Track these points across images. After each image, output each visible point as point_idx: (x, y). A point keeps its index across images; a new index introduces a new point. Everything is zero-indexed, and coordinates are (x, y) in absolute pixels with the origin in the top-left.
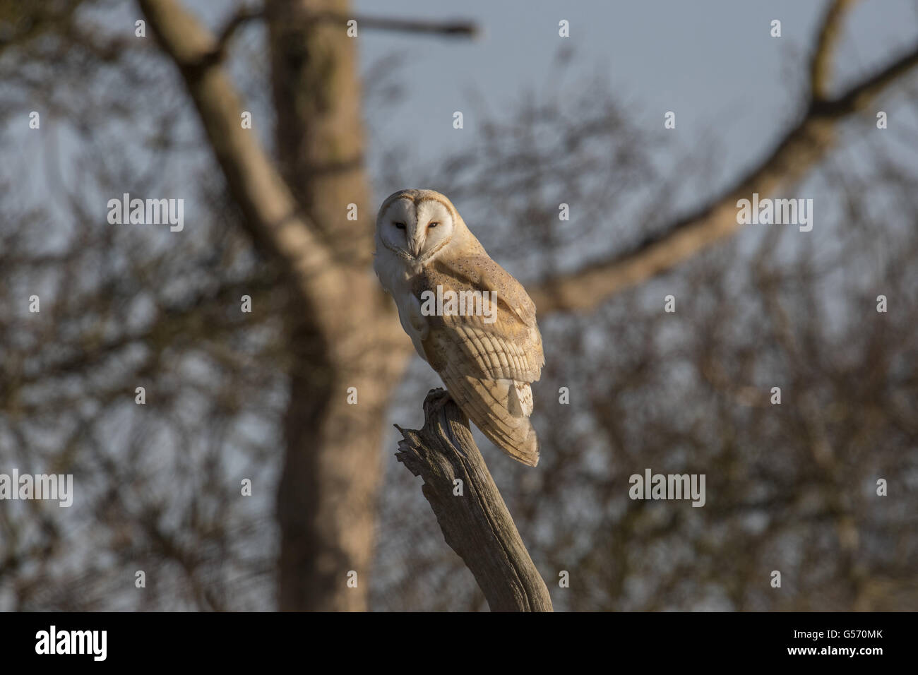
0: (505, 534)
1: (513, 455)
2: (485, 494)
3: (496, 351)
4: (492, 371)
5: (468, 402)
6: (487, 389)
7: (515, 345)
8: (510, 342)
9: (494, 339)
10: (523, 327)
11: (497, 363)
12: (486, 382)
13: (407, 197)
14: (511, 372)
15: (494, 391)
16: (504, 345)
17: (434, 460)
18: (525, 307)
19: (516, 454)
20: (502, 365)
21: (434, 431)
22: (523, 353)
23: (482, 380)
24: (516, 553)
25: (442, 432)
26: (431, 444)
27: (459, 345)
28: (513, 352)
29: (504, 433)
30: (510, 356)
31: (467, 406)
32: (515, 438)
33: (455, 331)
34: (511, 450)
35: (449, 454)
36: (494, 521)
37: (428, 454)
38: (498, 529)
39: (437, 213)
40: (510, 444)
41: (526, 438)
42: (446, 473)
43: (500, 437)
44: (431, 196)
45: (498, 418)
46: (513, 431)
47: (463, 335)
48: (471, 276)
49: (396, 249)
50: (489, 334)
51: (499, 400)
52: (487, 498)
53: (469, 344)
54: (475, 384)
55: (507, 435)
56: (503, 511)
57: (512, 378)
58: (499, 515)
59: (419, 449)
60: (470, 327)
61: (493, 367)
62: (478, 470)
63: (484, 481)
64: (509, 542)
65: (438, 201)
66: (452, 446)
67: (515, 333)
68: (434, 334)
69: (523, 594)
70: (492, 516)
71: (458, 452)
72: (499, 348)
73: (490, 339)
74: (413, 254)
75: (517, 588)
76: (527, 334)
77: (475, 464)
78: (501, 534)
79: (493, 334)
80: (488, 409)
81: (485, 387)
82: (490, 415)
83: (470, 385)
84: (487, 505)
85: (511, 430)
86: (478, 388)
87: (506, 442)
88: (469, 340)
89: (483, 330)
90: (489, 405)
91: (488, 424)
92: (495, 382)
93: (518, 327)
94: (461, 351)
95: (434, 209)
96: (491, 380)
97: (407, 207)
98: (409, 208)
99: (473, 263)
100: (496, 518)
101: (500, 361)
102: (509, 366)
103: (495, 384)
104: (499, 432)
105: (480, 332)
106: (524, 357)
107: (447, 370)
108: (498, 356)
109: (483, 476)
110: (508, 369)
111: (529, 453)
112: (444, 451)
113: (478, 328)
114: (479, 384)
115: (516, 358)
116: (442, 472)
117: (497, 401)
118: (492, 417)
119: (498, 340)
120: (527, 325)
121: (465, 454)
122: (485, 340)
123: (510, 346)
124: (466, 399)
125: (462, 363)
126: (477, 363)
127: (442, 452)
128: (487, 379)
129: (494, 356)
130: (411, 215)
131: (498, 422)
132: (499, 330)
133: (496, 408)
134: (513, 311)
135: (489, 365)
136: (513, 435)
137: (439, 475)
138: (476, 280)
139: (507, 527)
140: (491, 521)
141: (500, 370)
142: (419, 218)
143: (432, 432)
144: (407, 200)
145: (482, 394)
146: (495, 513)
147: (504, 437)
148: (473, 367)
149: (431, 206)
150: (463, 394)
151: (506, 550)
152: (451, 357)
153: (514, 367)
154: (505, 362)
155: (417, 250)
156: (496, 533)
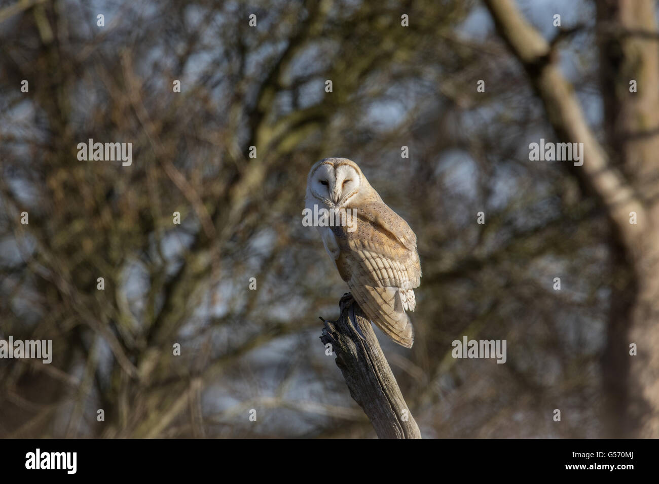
0: (390, 392)
1: (395, 340)
2: (377, 364)
3: (385, 268)
4: (382, 281)
5: (365, 302)
6: (379, 294)
7: (399, 264)
8: (395, 261)
9: (384, 260)
10: (405, 251)
11: (386, 276)
12: (378, 289)
13: (328, 163)
14: (396, 282)
15: (384, 295)
16: (391, 263)
17: (343, 341)
18: (408, 237)
19: (397, 339)
20: (389, 277)
21: (345, 321)
22: (405, 269)
23: (376, 288)
24: (397, 404)
25: (350, 322)
26: (342, 330)
27: (360, 263)
28: (397, 268)
29: (390, 324)
30: (395, 271)
31: (364, 305)
32: (397, 328)
33: (357, 254)
34: (393, 336)
35: (354, 337)
36: (383, 382)
37: (339, 337)
38: (385, 387)
39: (349, 174)
40: (393, 332)
41: (405, 328)
42: (351, 350)
43: (387, 327)
44: (345, 163)
45: (386, 314)
46: (396, 323)
47: (363, 256)
48: (370, 217)
49: (322, 198)
50: (381, 256)
51: (387, 301)
52: (378, 367)
53: (367, 262)
54: (370, 290)
55: (391, 325)
56: (389, 376)
57: (397, 286)
58: (386, 378)
59: (334, 334)
60: (368, 251)
61: (383, 279)
62: (373, 348)
63: (377, 355)
64: (393, 397)
65: (350, 166)
66: (356, 331)
67: (399, 256)
68: (344, 256)
69: (401, 432)
70: (381, 379)
71: (360, 336)
72: (388, 266)
73: (381, 259)
74: (334, 202)
75: (397, 428)
76: (408, 256)
77: (371, 343)
78: (387, 391)
79: (384, 256)
80: (379, 307)
81: (378, 292)
82: (380, 312)
83: (367, 291)
84: (378, 371)
85: (394, 322)
86: (373, 293)
87: (391, 331)
88: (367, 260)
89: (376, 253)
90: (380, 304)
91: (378, 318)
92: (384, 289)
93: (401, 251)
94: (362, 267)
95: (347, 171)
96: (382, 287)
97: (329, 170)
98: (330, 171)
99: (371, 208)
100: (384, 380)
101: (388, 275)
102: (395, 278)
103: (385, 290)
104: (386, 324)
105: (374, 255)
106: (406, 272)
107: (352, 280)
108: (387, 271)
109: (376, 352)
110: (394, 280)
111: (406, 338)
112: (351, 335)
113: (373, 252)
114: (373, 290)
115: (399, 273)
116: (349, 350)
117: (386, 302)
118: (382, 313)
119: (387, 260)
120: (409, 250)
121: (364, 337)
122: (378, 260)
123: (395, 263)
124: (364, 300)
125: (362, 275)
126: (372, 276)
127: (349, 335)
128: (379, 287)
129: (384, 271)
130: (332, 176)
131: (386, 317)
132: (388, 254)
133: (385, 307)
134: (398, 240)
135: (380, 277)
136: (396, 326)
137: (347, 351)
138: (372, 219)
139: (392, 386)
140: (380, 382)
141: (388, 280)
142: (337, 177)
143: (344, 322)
144: (329, 165)
145: (375, 297)
146: (384, 377)
147: (390, 327)
148: (370, 278)
149: (345, 169)
150: (362, 297)
151: (390, 402)
152: (355, 271)
153: (398, 278)
154: (392, 275)
155: (336, 199)
156: (384, 390)
